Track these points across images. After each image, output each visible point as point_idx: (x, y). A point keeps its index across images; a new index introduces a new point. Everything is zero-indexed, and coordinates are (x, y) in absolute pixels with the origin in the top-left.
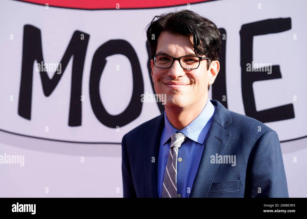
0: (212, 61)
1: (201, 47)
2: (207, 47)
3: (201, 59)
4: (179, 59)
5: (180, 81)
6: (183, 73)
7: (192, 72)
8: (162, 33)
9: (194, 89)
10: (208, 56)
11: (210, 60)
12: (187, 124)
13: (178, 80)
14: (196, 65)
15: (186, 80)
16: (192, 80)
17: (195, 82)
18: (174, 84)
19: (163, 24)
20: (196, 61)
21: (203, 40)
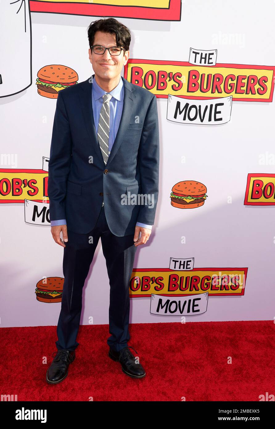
0: (126, 51)
1: (121, 42)
2: (124, 43)
3: (121, 49)
4: (108, 49)
5: (109, 63)
6: (111, 58)
7: (116, 57)
8: (97, 32)
9: (117, 68)
10: (124, 48)
11: (125, 50)
12: (112, 89)
13: (108, 62)
14: (118, 53)
15: (112, 62)
16: (116, 63)
17: (117, 64)
18: (106, 64)
19: (98, 26)
20: (118, 50)
21: (122, 39)
